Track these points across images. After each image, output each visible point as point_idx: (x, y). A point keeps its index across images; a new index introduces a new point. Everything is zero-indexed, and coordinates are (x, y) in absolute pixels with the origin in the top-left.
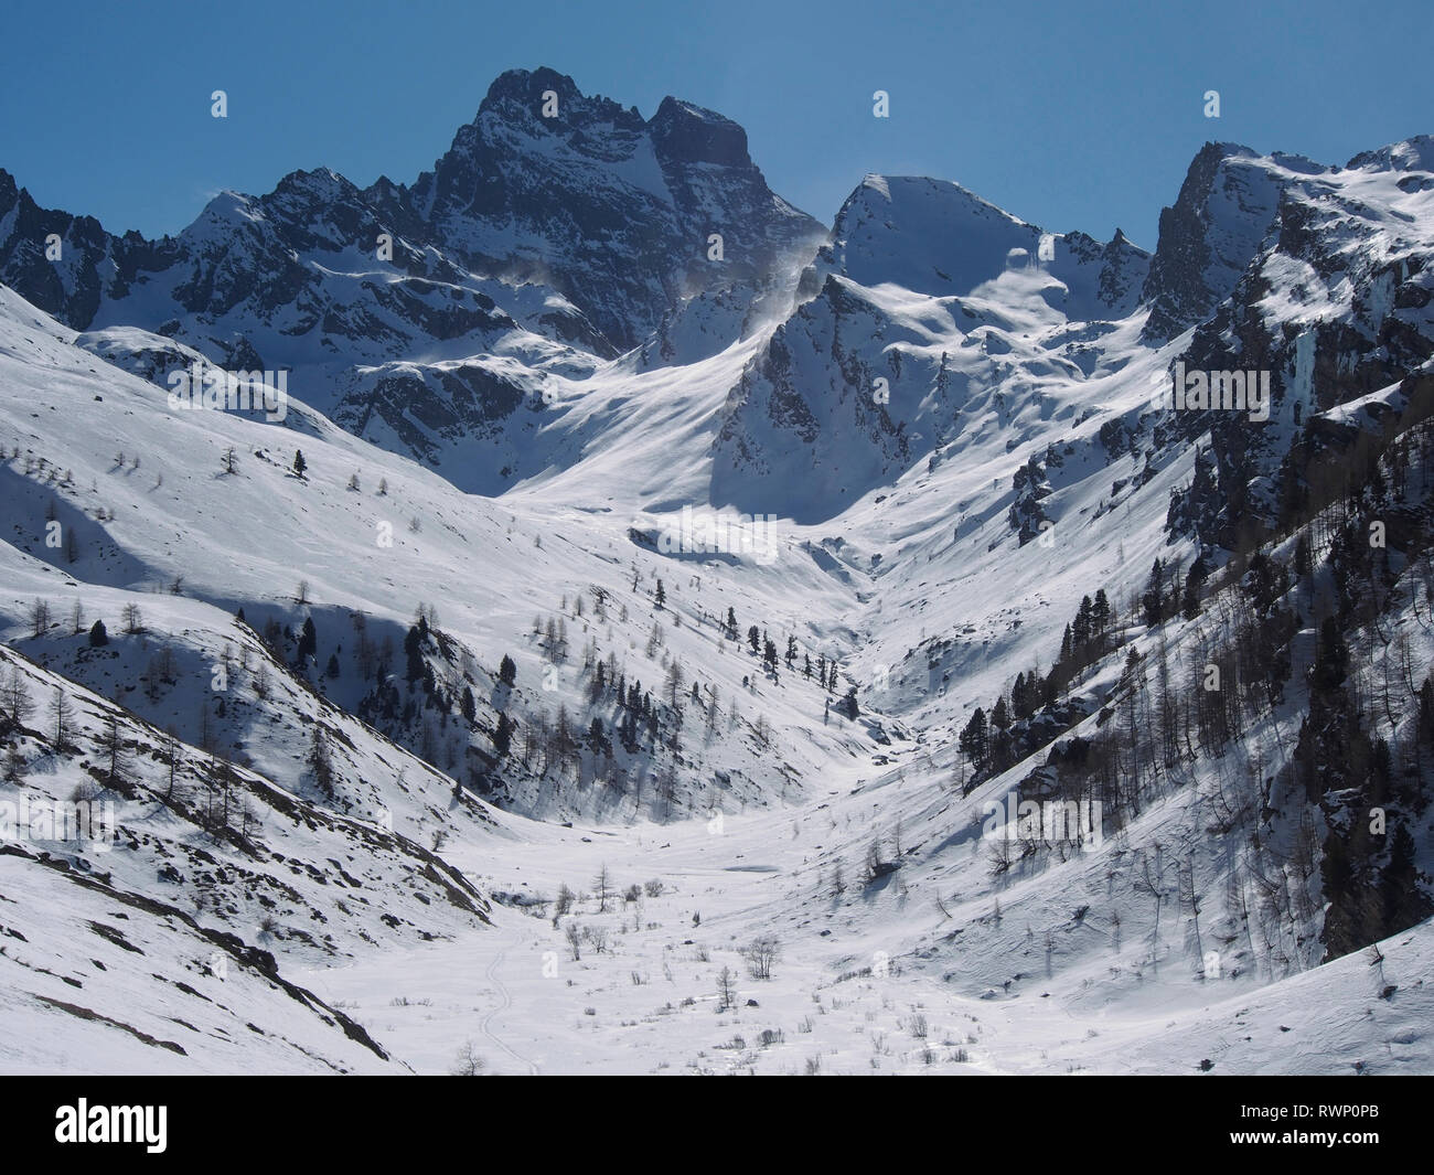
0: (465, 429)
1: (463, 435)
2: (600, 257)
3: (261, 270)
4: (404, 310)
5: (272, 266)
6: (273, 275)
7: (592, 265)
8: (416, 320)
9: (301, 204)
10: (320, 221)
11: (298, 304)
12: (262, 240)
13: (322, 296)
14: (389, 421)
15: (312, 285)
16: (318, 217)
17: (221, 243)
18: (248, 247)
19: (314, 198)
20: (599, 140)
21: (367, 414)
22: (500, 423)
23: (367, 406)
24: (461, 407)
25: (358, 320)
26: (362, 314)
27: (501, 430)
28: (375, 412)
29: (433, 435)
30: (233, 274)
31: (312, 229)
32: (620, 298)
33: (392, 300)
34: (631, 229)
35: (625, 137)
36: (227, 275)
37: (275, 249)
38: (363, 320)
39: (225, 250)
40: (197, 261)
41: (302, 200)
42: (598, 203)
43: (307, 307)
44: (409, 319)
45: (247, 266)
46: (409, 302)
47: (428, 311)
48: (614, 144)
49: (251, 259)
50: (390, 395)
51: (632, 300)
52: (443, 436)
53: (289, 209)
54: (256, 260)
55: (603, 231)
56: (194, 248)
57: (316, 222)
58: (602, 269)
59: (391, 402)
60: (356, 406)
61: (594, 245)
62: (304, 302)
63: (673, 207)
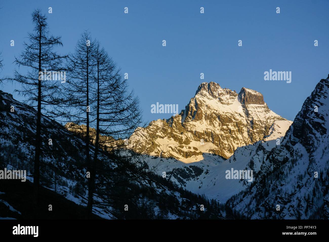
0: (191, 178)
1: (191, 180)
2: (227, 130)
3: (147, 145)
4: (178, 152)
5: (149, 144)
6: (149, 146)
7: (224, 132)
8: (180, 154)
9: (154, 128)
10: (159, 132)
11: (155, 152)
12: (147, 138)
13: (160, 150)
14: (175, 178)
15: (158, 147)
16: (158, 131)
17: (138, 139)
18: (143, 140)
19: (157, 127)
20: (226, 100)
21: (171, 176)
22: (198, 177)
23: (170, 175)
24: (190, 174)
25: (168, 155)
26: (169, 154)
27: (198, 179)
28: (172, 176)
29: (185, 180)
30: (141, 146)
31: (157, 134)
32: (231, 140)
33: (175, 150)
34: (234, 122)
35: (233, 98)
36: (140, 146)
37: (150, 140)
38: (169, 155)
39: (139, 141)
40: (133, 144)
41: (155, 127)
42: (226, 116)
43: (157, 153)
44: (179, 154)
45: (144, 145)
46: (179, 150)
47: (183, 152)
48: (230, 100)
49: (145, 143)
50: (175, 172)
51: (235, 141)
52: (187, 180)
53: (152, 130)
54: (146, 143)
55: (227, 124)
56: (132, 141)
57: (158, 132)
58: (227, 133)
59: (175, 174)
60: (168, 175)
61: (225, 127)
62: (156, 151)
63: (244, 116)
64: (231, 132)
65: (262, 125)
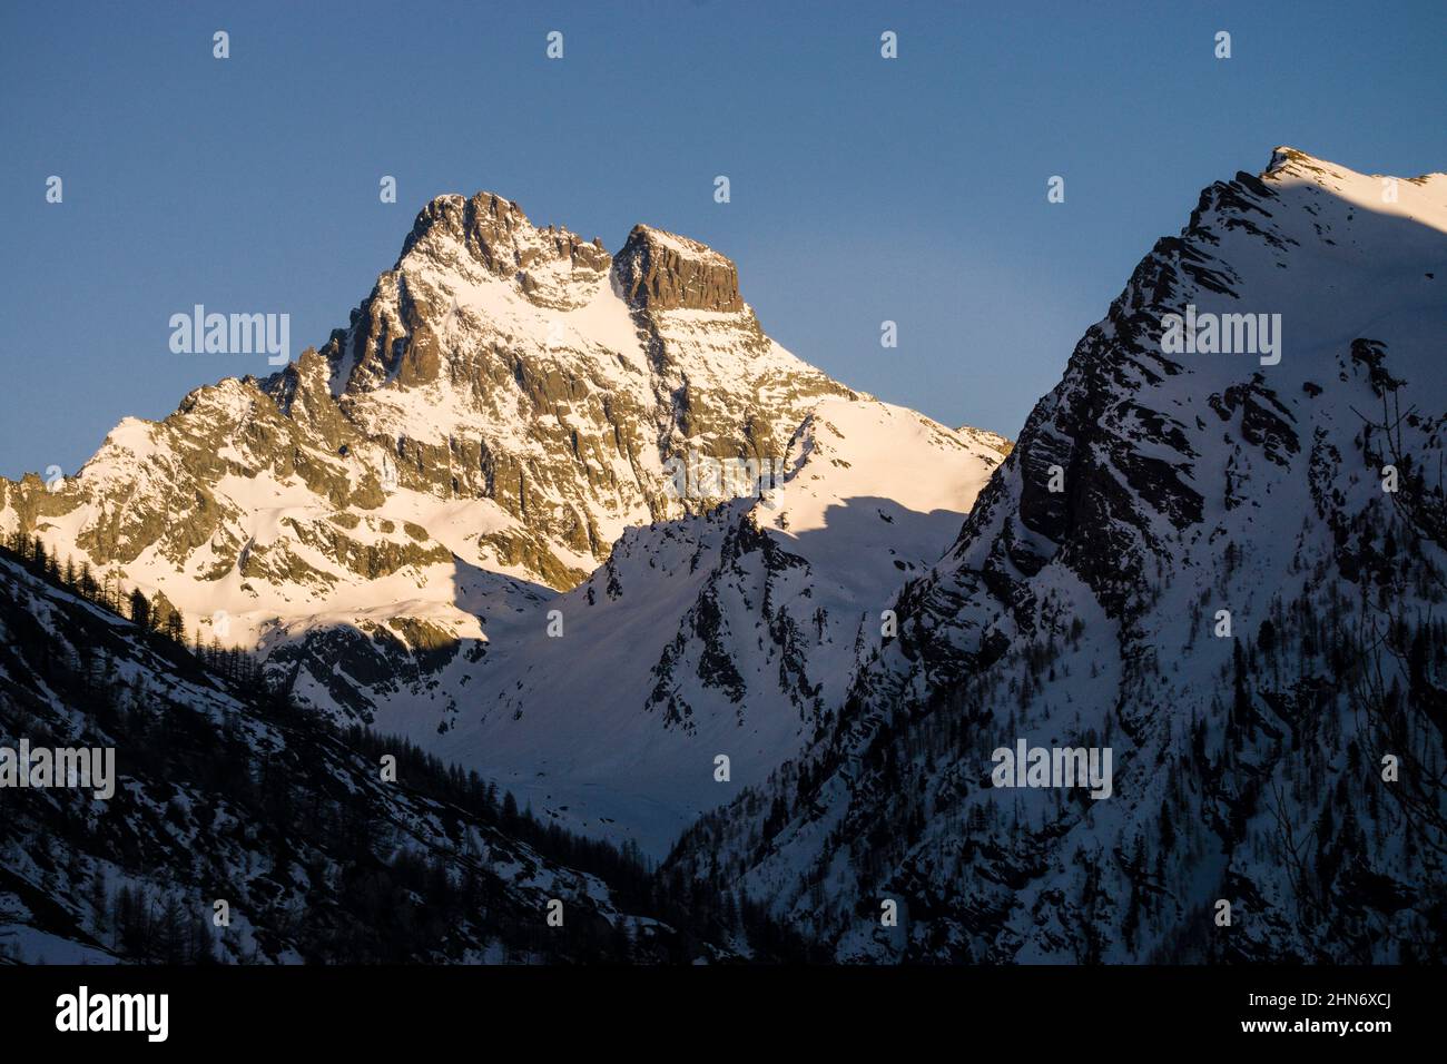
0: (399, 682)
1: (397, 690)
2: (557, 437)
3: (171, 509)
4: (327, 549)
5: (182, 504)
6: (184, 514)
7: (546, 447)
8: (342, 559)
9: (208, 425)
10: (230, 444)
11: (213, 545)
12: (171, 476)
13: (238, 536)
14: (319, 679)
15: (228, 523)
16: (228, 440)
17: (126, 481)
18: (154, 484)
19: (223, 417)
20: (556, 285)
21: (295, 671)
22: (435, 676)
23: (294, 663)
24: (395, 661)
25: (280, 563)
26: (284, 556)
27: (436, 683)
28: (303, 668)
29: (366, 692)
30: (140, 516)
31: (222, 453)
32: (581, 487)
33: (315, 536)
34: (593, 398)
35: (587, 278)
36: (134, 517)
37: (186, 486)
38: (284, 562)
39: (130, 488)
40: (101, 503)
41: (209, 420)
42: (553, 368)
43: (223, 550)
44: (334, 558)
45: (157, 508)
46: (334, 539)
47: (356, 548)
48: (572, 287)
49: (160, 497)
50: (319, 651)
51: (597, 488)
52: (377, 692)
53: (196, 432)
54: (165, 498)
55: (561, 403)
56: (96, 488)
57: (226, 445)
58: (559, 450)
59: (320, 657)
60: (284, 663)
61: (549, 421)
62: (219, 543)
63: (645, 369)
64: (576, 443)
65: (731, 412)
